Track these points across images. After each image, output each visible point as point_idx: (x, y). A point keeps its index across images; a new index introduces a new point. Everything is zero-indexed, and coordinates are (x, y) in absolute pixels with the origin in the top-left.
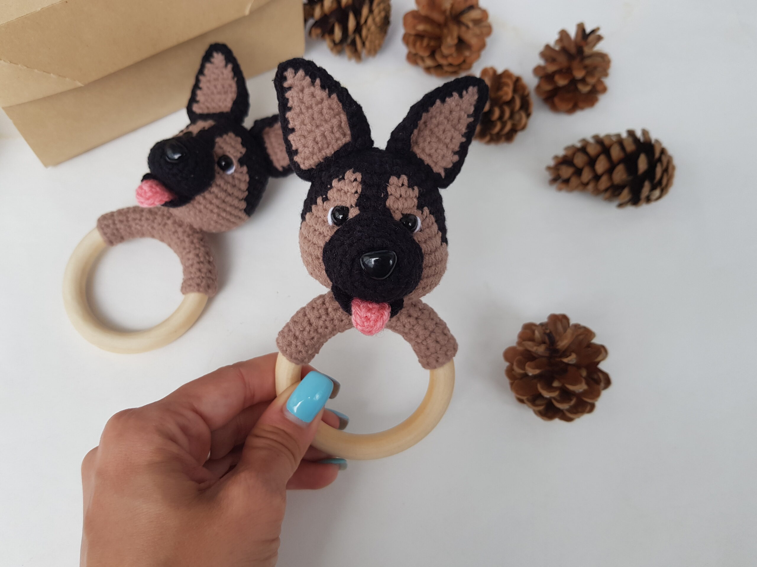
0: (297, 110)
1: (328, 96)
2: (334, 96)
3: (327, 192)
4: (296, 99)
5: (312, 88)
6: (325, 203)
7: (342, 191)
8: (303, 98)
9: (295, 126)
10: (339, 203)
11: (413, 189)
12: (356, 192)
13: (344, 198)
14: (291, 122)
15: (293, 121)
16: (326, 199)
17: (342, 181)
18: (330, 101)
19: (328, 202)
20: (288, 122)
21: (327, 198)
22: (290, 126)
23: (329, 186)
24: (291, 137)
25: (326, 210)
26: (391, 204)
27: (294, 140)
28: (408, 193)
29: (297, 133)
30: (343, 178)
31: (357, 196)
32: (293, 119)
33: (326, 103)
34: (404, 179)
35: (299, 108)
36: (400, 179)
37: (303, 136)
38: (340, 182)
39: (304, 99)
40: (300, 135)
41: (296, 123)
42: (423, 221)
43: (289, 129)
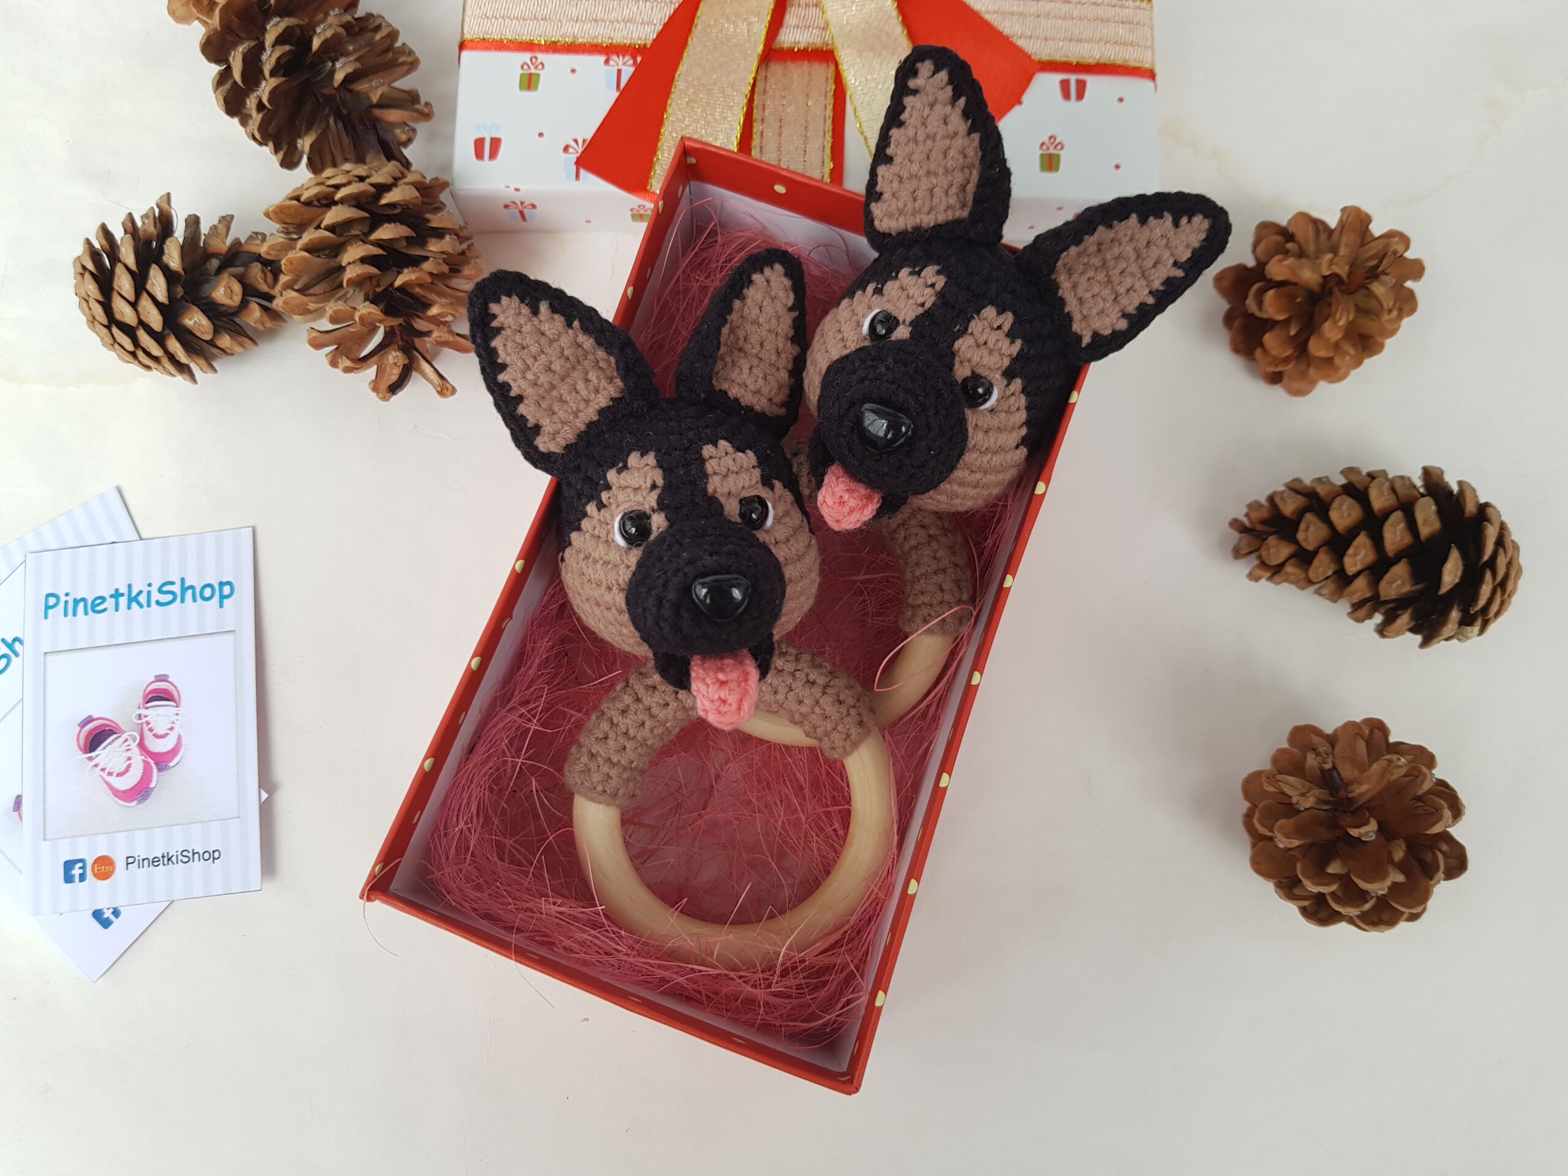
0: (911, 132)
1: (965, 132)
2: (976, 136)
3: (886, 282)
4: (916, 114)
5: (948, 109)
6: (875, 296)
7: (906, 292)
8: (928, 117)
9: (896, 155)
10: (890, 308)
11: (1012, 342)
12: (923, 305)
13: (901, 304)
14: (892, 145)
15: (897, 146)
16: (878, 291)
17: (916, 277)
18: (966, 141)
19: (880, 298)
20: (888, 145)
21: (881, 289)
22: (889, 151)
23: (894, 274)
24: (882, 170)
25: (870, 308)
26: (963, 348)
27: (883, 177)
28: (1000, 344)
29: (894, 168)
30: (919, 273)
31: (921, 310)
32: (898, 145)
33: (959, 142)
34: (1008, 319)
35: (914, 131)
36: (1001, 316)
37: (900, 177)
38: (910, 278)
39: (929, 120)
40: (896, 174)
41: (898, 152)
42: (1003, 398)
43: (886, 155)
